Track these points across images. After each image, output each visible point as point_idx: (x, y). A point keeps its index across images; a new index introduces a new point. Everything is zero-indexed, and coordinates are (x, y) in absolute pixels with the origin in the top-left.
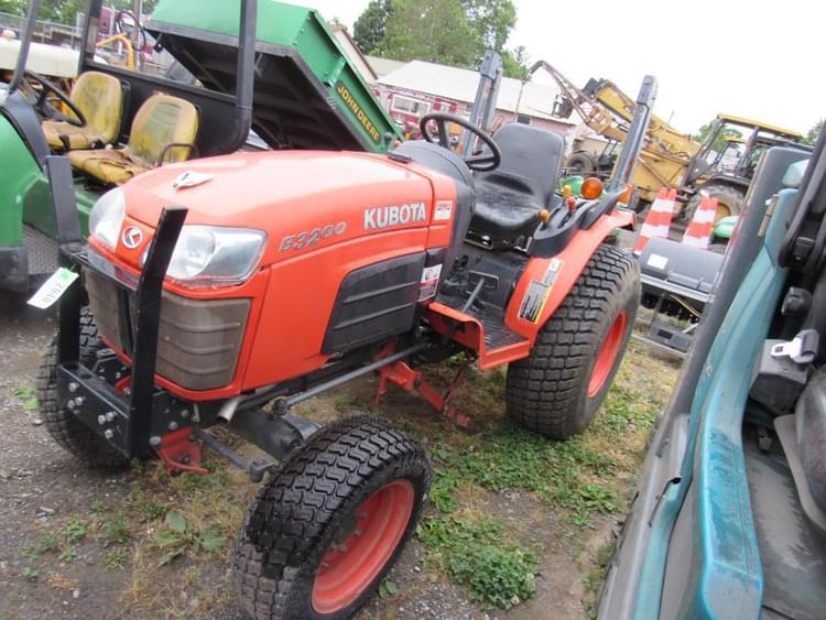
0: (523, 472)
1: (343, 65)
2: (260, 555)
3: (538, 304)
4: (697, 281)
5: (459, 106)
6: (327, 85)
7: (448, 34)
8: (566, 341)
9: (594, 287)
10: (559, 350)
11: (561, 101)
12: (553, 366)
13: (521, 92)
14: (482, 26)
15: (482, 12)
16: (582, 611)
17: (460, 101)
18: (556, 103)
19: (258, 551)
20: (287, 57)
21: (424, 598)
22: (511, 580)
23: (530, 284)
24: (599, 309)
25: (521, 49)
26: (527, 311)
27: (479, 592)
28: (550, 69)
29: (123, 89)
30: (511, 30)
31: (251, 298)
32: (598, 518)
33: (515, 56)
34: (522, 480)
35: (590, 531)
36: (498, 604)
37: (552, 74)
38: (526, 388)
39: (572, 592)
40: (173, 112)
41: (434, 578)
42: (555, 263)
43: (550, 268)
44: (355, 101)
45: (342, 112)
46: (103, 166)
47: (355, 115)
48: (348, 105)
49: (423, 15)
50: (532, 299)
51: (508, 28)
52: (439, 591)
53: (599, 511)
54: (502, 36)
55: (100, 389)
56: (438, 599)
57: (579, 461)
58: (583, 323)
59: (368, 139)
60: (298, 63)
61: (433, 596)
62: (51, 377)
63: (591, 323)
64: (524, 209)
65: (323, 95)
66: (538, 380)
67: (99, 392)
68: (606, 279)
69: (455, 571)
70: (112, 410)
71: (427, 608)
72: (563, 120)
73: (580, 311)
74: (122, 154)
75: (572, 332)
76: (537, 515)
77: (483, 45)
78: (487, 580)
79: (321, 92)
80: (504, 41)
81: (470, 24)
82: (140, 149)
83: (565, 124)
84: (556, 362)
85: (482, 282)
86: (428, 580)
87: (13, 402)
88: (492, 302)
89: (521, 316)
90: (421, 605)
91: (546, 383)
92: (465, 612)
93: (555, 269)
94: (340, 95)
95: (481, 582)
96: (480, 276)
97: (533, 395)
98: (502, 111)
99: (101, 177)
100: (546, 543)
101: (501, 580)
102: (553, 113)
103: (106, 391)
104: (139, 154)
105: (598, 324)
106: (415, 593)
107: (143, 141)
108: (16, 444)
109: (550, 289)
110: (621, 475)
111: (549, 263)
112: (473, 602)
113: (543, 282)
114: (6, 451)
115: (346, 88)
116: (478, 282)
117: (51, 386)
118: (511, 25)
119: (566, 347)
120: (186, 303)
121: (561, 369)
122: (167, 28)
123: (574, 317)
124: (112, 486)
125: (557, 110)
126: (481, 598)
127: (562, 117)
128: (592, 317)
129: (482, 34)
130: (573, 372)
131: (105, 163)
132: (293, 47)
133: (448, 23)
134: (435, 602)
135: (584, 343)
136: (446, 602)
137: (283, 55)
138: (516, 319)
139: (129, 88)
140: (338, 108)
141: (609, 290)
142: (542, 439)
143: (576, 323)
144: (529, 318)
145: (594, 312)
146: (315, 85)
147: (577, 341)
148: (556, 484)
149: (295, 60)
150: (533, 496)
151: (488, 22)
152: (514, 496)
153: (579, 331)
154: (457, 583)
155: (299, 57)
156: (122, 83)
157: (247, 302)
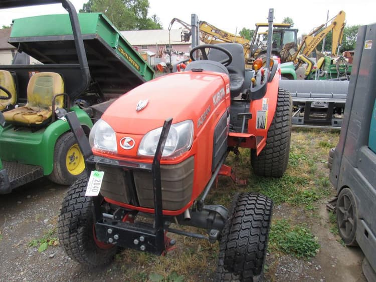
0: (277, 196)
1: (118, 37)
2: (238, 276)
3: (263, 120)
4: (295, 94)
5: (138, 47)
6: (114, 48)
7: (121, 17)
8: (279, 133)
9: (282, 106)
10: (277, 138)
11: (184, 35)
12: (276, 145)
13: (170, 34)
14: (134, 9)
15: (132, 3)
16: (340, 244)
17: (138, 45)
18: (182, 36)
19: (236, 275)
20: (95, 39)
21: (281, 266)
22: (310, 243)
23: (257, 112)
24: (287, 115)
25: (155, 16)
26: (260, 125)
27: (300, 254)
28: (179, 21)
29: (12, 75)
30: (149, 9)
31: (194, 155)
32: (316, 204)
33: (153, 20)
34: (278, 199)
35: (317, 210)
36: (311, 256)
37: (181, 23)
38: (265, 159)
39: (330, 238)
40: (48, 80)
41: (278, 255)
42: (265, 100)
43: (263, 103)
44: (126, 53)
45: (123, 60)
46: (24, 116)
47: (128, 59)
48: (124, 55)
49: (106, 11)
50: (260, 119)
51: (146, 8)
52: (283, 260)
53: (314, 201)
54: (145, 12)
55: (128, 227)
56: (286, 263)
57: (293, 183)
58: (283, 123)
59: (135, 69)
60: (100, 40)
61: (283, 264)
62: (70, 231)
63: (286, 122)
64: (238, 81)
65: (114, 53)
66: (271, 154)
67: (129, 228)
68: (285, 101)
69: (285, 248)
70: (142, 235)
71: (285, 270)
72: (187, 43)
73: (281, 118)
74: (27, 108)
75: (280, 128)
76: (294, 211)
77: (137, 18)
78: (301, 247)
79: (113, 52)
80: (146, 14)
81: (129, 10)
82: (34, 102)
83: (187, 44)
84: (276, 143)
85: (244, 117)
86: (276, 257)
87: (31, 251)
88: (237, 126)
89: (258, 128)
90: (282, 269)
91: (274, 154)
92: (300, 264)
93: (265, 103)
94: (120, 52)
95: (299, 249)
96: (243, 115)
97: (269, 161)
98: (161, 45)
99: (26, 122)
100: (306, 222)
101: (306, 244)
102: (182, 41)
103: (131, 227)
104: (35, 106)
105: (289, 122)
106: (275, 265)
107: (35, 98)
108: (49, 272)
109: (267, 112)
110: (312, 182)
111: (262, 101)
112: (299, 259)
113: (262, 110)
114: (46, 277)
115: (121, 48)
116: (243, 118)
117: (71, 235)
118: (148, 6)
119: (279, 135)
120: (173, 167)
121: (279, 146)
122: (23, 39)
123: (279, 121)
124: (111, 273)
125: (183, 39)
126: (302, 255)
127: (186, 41)
128: (286, 119)
129: (136, 13)
130: (285, 146)
131: (24, 114)
132: (97, 33)
133: (120, 11)
134: (286, 266)
135: (286, 131)
136: (290, 263)
137: (93, 39)
138: (256, 130)
139: (15, 74)
140: (121, 58)
141: (288, 105)
142: (274, 179)
143: (280, 124)
144: (261, 127)
145: (286, 116)
146: (110, 49)
147: (283, 131)
148: (291, 195)
149: (99, 39)
150: (286, 204)
151: (137, 8)
152: (279, 207)
153: (283, 127)
154: (288, 253)
155: (100, 37)
156: (11, 72)
157: (193, 157)
